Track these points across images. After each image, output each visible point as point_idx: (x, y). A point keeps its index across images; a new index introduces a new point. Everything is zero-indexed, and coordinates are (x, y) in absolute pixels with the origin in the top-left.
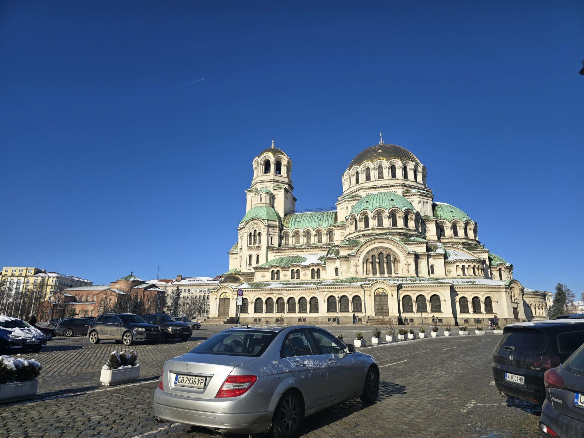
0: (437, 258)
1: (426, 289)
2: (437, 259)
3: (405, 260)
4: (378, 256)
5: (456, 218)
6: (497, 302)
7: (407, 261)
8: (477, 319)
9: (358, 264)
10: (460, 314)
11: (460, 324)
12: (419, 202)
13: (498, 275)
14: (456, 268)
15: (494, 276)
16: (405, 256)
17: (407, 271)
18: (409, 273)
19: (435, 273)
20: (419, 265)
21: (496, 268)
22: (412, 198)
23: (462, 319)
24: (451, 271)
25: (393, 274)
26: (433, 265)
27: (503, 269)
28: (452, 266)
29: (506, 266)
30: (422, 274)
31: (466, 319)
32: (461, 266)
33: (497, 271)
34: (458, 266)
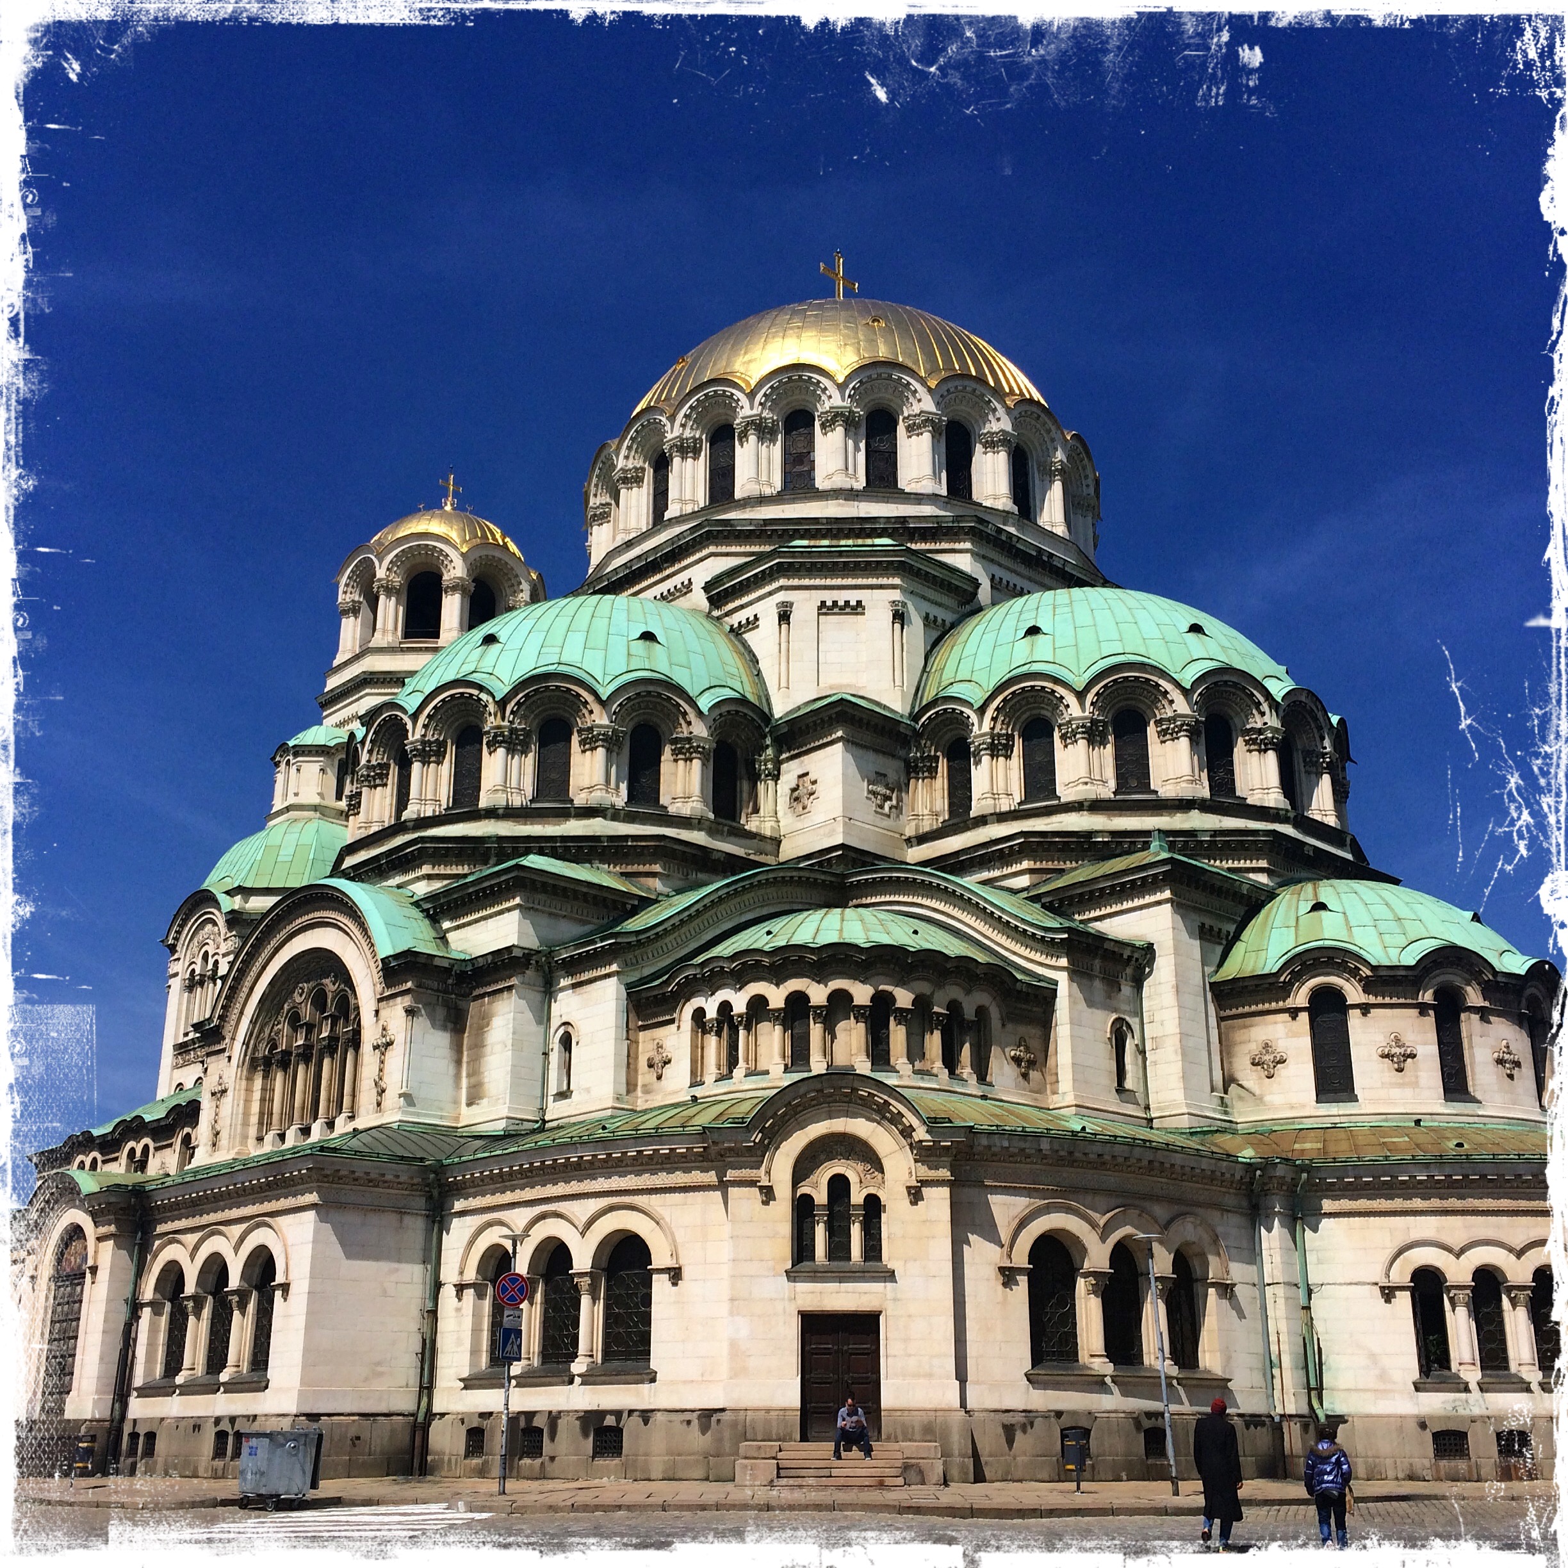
2: (591, 982)
4: (307, 1012)
5: (1036, 668)
6: (675, 1275)
7: (381, 1023)
8: (522, 1424)
9: (225, 1079)
10: (469, 1383)
11: (450, 1460)
12: (784, 617)
13: (1306, 1042)
14: (689, 1034)
15: (1267, 1058)
16: (379, 988)
17: (374, 1091)
18: (379, 1104)
19: (572, 1088)
20: (482, 1041)
21: (1285, 990)
22: (751, 603)
23: (463, 1423)
24: (667, 1062)
25: (340, 1121)
26: (570, 1029)
27: (1354, 993)
28: (672, 1021)
29: (1374, 968)
30: (484, 1102)
31: (475, 1425)
32: (711, 1013)
33: (1294, 1013)
34: (699, 1014)
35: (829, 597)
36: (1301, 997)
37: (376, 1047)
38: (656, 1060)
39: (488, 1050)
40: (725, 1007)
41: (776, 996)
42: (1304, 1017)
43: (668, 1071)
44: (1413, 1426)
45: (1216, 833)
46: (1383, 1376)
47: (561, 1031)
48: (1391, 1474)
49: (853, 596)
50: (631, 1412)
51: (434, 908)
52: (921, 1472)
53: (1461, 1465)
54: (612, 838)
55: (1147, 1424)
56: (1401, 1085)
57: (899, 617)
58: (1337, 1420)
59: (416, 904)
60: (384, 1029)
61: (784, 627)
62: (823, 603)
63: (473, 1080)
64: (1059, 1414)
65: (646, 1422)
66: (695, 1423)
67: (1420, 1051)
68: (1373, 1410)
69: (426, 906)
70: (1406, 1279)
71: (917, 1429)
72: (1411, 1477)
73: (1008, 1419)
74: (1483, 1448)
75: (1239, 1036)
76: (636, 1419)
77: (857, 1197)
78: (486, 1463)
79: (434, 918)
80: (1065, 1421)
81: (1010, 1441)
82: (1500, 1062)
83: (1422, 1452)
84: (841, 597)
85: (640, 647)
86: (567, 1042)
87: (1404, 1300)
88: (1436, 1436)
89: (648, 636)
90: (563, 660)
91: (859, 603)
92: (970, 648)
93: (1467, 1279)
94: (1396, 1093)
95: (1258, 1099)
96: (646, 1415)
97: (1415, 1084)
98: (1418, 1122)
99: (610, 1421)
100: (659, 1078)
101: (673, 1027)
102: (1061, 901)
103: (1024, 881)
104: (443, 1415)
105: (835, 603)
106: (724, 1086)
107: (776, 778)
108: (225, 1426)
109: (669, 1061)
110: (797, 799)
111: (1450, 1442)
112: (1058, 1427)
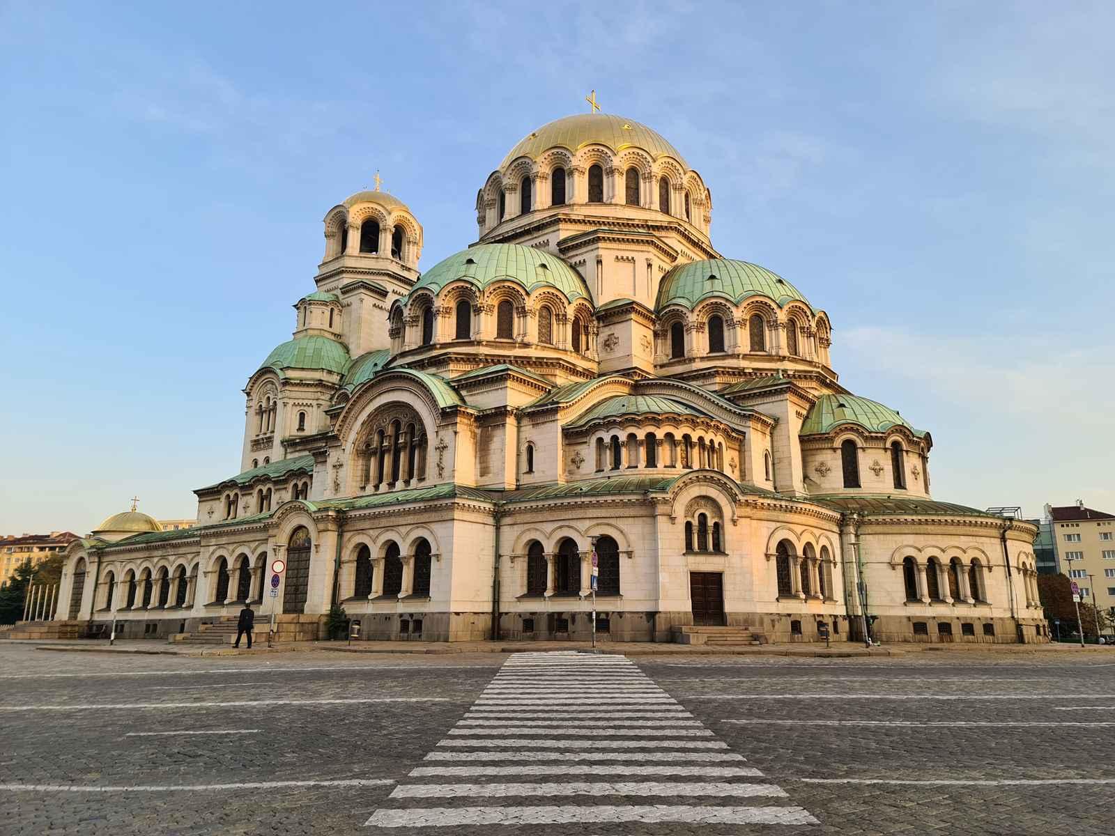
0: (541, 420)
1: (401, 521)
2: (543, 423)
3: (437, 435)
4: (390, 430)
5: (716, 294)
6: (630, 554)
7: (439, 437)
8: (556, 616)
9: (342, 459)
10: (520, 599)
11: (514, 634)
12: (599, 262)
13: (840, 462)
14: (594, 449)
15: (824, 468)
16: (438, 422)
17: (437, 468)
18: (440, 474)
19: (534, 470)
20: (488, 447)
21: (832, 440)
22: (581, 254)
23: (520, 616)
24: (582, 461)
25: (414, 482)
26: (532, 444)
27: (860, 442)
28: (586, 442)
29: (870, 433)
30: (490, 475)
31: (528, 618)
32: (607, 439)
33: (834, 450)
34: (600, 440)
35: (620, 254)
36: (838, 443)
37: (436, 449)
38: (577, 459)
39: (492, 452)
40: (615, 438)
41: (641, 434)
42: (839, 452)
43: (583, 465)
44: (905, 620)
45: (796, 371)
46: (892, 600)
47: (527, 445)
48: (896, 640)
49: (630, 255)
50: (613, 612)
51: (458, 385)
52: (766, 639)
53: (924, 636)
54: (537, 358)
55: (818, 619)
56: (878, 482)
57: (650, 265)
58: (874, 618)
59: (448, 383)
60: (442, 440)
61: (600, 266)
62: (617, 257)
63: (484, 465)
64: (789, 615)
65: (621, 617)
66: (644, 617)
67: (886, 467)
68: (888, 614)
69: (453, 384)
70: (901, 561)
71: (742, 621)
72: (906, 641)
73: (773, 617)
74: (933, 629)
75: (810, 459)
76: (616, 616)
77: (711, 522)
78: (535, 634)
79: (456, 390)
80: (792, 618)
81: (774, 626)
82: (914, 473)
83: (909, 631)
84: (625, 254)
85: (540, 270)
86: (530, 450)
87: (900, 570)
88: (915, 625)
89: (544, 266)
90: (508, 274)
91: (633, 258)
92: (681, 283)
93: (925, 561)
94: (876, 485)
95: (818, 486)
96: (620, 614)
97: (883, 482)
98: (889, 497)
99: (603, 616)
100: (578, 468)
101: (585, 446)
102: (734, 397)
103: (717, 388)
104: (506, 613)
105: (622, 258)
106: (615, 473)
107: (597, 335)
108: (407, 618)
109: (584, 461)
110: (608, 346)
111: (920, 627)
112: (789, 620)
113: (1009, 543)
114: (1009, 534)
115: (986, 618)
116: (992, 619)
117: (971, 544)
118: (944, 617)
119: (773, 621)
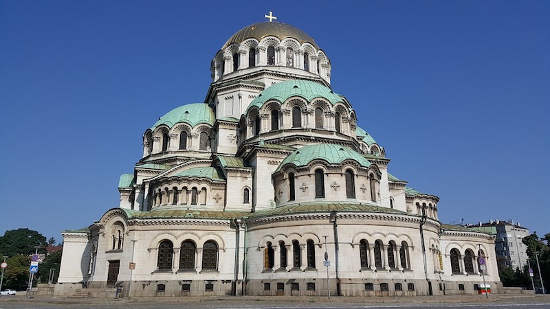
5: (254, 105)
13: (287, 187)
15: (280, 192)
21: (283, 174)
27: (295, 173)
29: (298, 167)
33: (286, 179)
42: (287, 181)
44: (261, 282)
46: (257, 269)
53: (269, 292)
54: (169, 158)
55: (183, 283)
57: (240, 97)
58: (247, 281)
62: (225, 98)
64: (158, 281)
67: (310, 186)
68: (255, 278)
70: (265, 245)
73: (144, 283)
74: (274, 287)
75: (277, 187)
77: (122, 235)
80: (158, 283)
81: (144, 288)
82: (333, 187)
83: (262, 289)
84: (229, 95)
87: (263, 251)
88: (265, 284)
91: (232, 96)
93: (278, 244)
94: (303, 198)
95: (279, 202)
111: (267, 286)
112: (156, 284)
113: (338, 227)
114: (338, 221)
115: (310, 279)
116: (314, 279)
117: (308, 231)
118: (280, 279)
119: (144, 285)
